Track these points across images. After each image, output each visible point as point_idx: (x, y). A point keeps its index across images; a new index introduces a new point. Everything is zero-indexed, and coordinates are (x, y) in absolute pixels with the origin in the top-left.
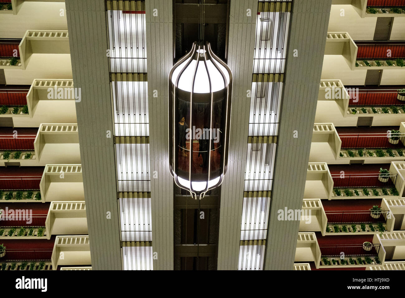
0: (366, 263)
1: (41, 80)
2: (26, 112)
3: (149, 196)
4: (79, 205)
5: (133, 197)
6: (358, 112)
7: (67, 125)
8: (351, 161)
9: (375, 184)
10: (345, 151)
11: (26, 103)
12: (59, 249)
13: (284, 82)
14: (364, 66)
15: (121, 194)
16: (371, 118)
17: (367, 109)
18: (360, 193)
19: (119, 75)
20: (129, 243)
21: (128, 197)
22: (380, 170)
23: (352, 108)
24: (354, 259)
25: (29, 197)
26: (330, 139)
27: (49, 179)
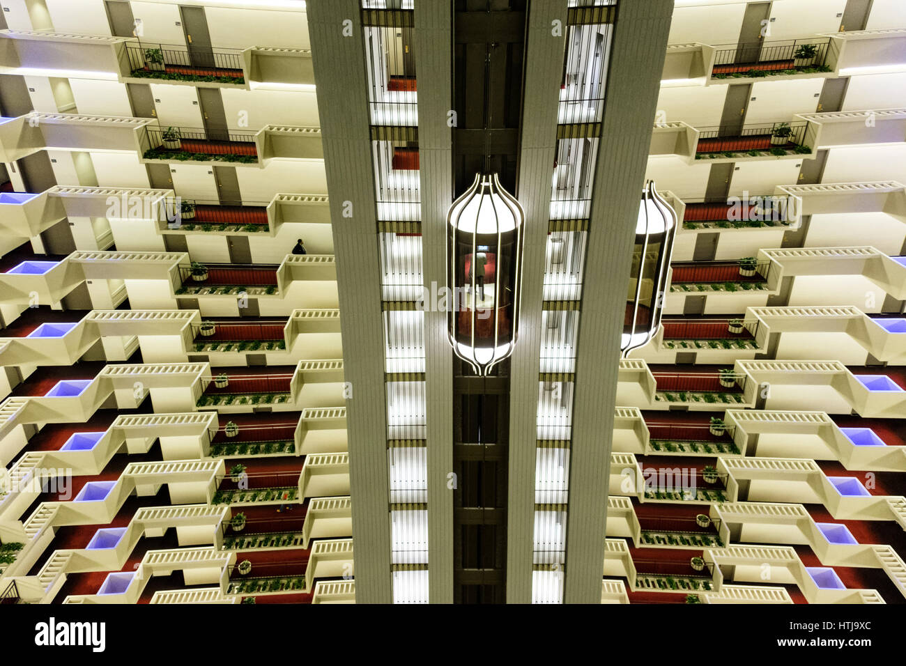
0: (703, 544)
1: (302, 311)
2: (283, 347)
3: (424, 445)
4: (340, 458)
5: (406, 446)
6: (676, 346)
7: (331, 361)
8: (671, 407)
9: (707, 437)
10: (661, 394)
11: (283, 337)
12: (313, 516)
13: (580, 310)
14: (681, 291)
15: (391, 443)
16: (694, 355)
17: (688, 342)
18: (686, 448)
19: (392, 304)
20: (399, 506)
21: (400, 446)
22: (711, 419)
23: (669, 342)
24: (686, 537)
25: (281, 450)
26: (642, 377)
27: (306, 427)
